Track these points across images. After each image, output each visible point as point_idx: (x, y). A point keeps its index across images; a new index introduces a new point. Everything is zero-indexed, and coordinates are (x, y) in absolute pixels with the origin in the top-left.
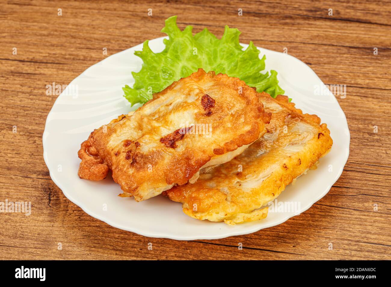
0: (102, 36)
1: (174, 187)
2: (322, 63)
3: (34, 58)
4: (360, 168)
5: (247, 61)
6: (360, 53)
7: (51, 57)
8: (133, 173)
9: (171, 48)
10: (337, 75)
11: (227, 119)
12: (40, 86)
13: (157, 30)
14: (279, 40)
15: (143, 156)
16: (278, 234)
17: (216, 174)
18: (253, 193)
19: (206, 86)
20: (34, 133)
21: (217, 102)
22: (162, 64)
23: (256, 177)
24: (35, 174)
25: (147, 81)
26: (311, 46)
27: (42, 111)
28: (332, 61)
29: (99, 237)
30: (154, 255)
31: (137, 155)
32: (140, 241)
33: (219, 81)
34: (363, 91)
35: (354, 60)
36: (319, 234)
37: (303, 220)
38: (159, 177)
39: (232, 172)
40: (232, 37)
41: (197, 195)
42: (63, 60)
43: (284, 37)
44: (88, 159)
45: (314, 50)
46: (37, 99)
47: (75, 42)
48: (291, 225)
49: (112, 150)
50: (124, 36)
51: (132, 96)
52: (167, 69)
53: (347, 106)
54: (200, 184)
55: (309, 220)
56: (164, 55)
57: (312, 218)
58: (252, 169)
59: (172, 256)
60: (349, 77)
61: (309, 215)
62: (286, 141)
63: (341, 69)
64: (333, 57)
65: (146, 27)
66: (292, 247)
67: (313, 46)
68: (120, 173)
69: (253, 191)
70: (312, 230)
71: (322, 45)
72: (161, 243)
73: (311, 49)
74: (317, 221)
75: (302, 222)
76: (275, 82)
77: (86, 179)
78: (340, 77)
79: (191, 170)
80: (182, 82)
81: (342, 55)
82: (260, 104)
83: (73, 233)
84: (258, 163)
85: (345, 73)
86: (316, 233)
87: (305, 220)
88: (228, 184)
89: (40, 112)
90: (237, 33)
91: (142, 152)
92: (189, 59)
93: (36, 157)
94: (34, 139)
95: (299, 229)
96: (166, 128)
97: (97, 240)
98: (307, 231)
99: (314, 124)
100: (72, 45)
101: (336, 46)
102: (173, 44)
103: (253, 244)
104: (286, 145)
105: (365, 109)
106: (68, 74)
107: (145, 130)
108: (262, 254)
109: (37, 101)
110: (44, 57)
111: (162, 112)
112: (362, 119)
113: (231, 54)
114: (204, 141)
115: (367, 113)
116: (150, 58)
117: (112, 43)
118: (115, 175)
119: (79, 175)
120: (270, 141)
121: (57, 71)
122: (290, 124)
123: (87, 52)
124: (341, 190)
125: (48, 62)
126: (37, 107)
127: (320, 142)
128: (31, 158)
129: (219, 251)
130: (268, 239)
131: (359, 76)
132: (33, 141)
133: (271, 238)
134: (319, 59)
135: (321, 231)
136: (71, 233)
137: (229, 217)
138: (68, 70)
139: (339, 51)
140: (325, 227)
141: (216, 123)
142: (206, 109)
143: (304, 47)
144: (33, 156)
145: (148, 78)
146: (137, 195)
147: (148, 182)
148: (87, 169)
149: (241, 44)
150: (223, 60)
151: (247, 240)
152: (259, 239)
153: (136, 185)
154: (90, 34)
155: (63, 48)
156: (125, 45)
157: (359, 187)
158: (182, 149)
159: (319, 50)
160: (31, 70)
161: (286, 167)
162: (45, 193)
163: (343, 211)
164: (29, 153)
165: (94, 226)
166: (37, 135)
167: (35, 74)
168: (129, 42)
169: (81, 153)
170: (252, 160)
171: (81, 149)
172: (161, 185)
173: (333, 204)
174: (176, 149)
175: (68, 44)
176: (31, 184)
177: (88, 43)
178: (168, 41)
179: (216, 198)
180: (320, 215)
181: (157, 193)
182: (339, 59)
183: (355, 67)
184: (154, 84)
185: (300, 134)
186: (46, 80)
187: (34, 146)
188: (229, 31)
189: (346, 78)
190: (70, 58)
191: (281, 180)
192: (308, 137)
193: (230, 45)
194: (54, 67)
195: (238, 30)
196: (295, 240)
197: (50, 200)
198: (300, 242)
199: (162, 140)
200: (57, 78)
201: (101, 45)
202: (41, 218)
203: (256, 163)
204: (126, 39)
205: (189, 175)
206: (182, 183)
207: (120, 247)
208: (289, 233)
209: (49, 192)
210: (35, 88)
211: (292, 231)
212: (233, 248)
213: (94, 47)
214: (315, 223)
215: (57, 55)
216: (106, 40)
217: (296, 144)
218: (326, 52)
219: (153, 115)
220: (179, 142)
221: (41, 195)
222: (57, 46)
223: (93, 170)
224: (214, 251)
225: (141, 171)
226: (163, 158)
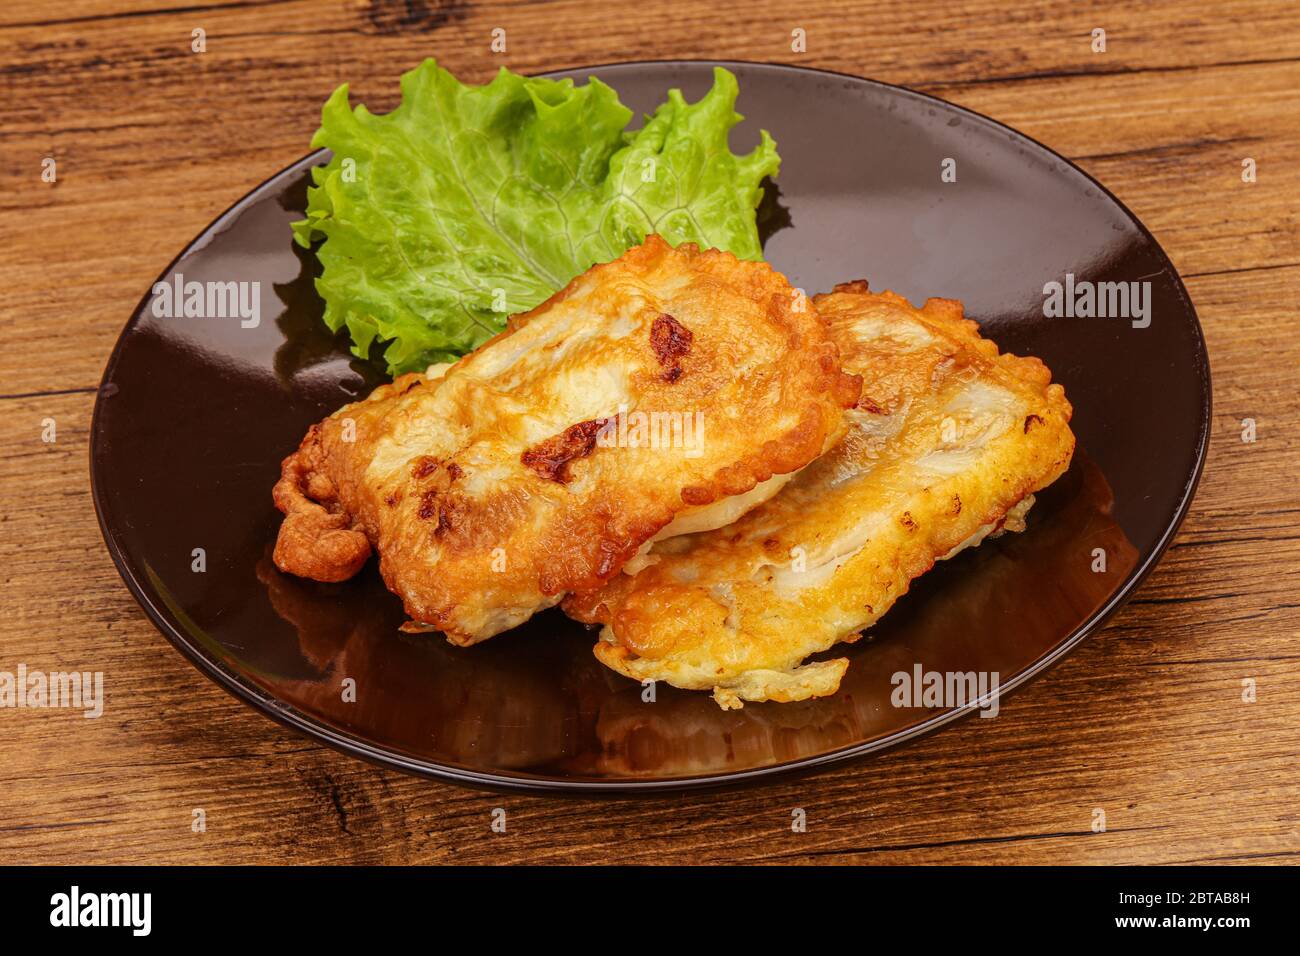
8: (439, 563)
11: (726, 392)
15: (470, 508)
19: (668, 287)
21: (697, 339)
31: (453, 506)
38: (519, 575)
49: (379, 488)
68: (401, 561)
79: (612, 553)
82: (829, 347)
91: (467, 496)
96: (541, 419)
107: (477, 426)
111: (531, 368)
114: (655, 463)
118: (387, 565)
141: (694, 405)
142: (663, 359)
147: (484, 589)
148: (304, 545)
153: (447, 599)
158: (588, 487)
172: (523, 597)
174: (568, 485)
181: (518, 620)
199: (528, 458)
205: (608, 566)
219: (505, 377)
225: (463, 558)
226: (531, 516)
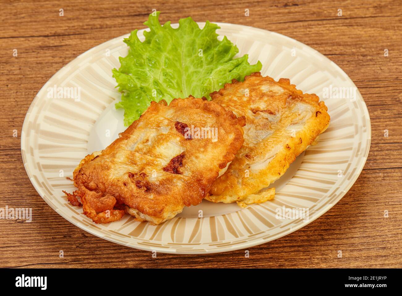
0: (110, 5)
2: (307, 3)
3: (56, 32)
7: (71, 29)
10: (322, 11)
12: (70, 56)
34: (348, 21)
42: (83, 31)
47: (88, 14)
50: (130, 3)
53: (338, 35)
60: (333, 11)
63: (324, 5)
78: (325, 12)
85: (328, 9)
100: (86, 17)
105: (353, 36)
110: (65, 30)
112: (353, 44)
115: (355, 39)
117: (121, 10)
121: (80, 41)
123: (101, 21)
125: (70, 34)
138: (90, 39)
154: (100, 5)
155: (79, 20)
160: (57, 42)
167: (61, 46)
175: (82, 17)
177: (100, 13)
183: (336, 2)
189: (331, 13)
190: (89, 28)
194: (76, 38)
201: (112, 13)
210: (65, 58)
213: (106, 16)
215: (76, 27)
216: (115, 9)
222: (73, 20)
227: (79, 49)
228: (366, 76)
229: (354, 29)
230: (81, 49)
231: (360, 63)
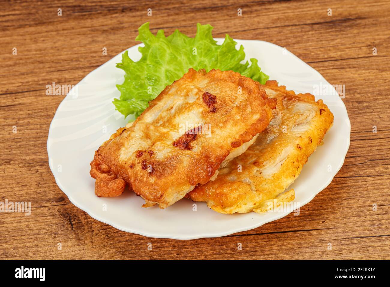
0: (68, 56)
1: (196, 188)
2: (291, 44)
3: (8, 89)
4: (359, 136)
5: (226, 54)
6: (324, 28)
7: (25, 86)
8: (155, 182)
9: (149, 54)
10: (309, 52)
11: (233, 112)
12: (24, 116)
13: (121, 41)
14: (243, 29)
15: (159, 163)
16: (305, 214)
17: (233, 167)
18: (274, 178)
19: (201, 84)
20: (33, 163)
21: (218, 98)
22: (145, 72)
23: (274, 163)
24: (48, 202)
25: (134, 91)
26: (275, 29)
27: (35, 140)
28: (300, 41)
29: (133, 251)
30: (192, 257)
31: (154, 164)
32: (174, 246)
33: (214, 77)
34: (338, 63)
35: (320, 35)
36: (342, 205)
37: (323, 195)
38: (182, 180)
39: (248, 163)
40: (205, 34)
41: (222, 191)
42: (38, 86)
43: (247, 25)
44: (102, 177)
45: (279, 32)
46: (25, 129)
47: (44, 67)
48: (314, 203)
49: (126, 163)
50: (91, 53)
51: (124, 108)
52: (151, 76)
54: (221, 180)
55: (329, 195)
56: (144, 62)
57: (331, 192)
58: (267, 155)
59: (210, 255)
60: (321, 52)
61: (328, 190)
62: (291, 123)
63: (310, 46)
64: (299, 36)
65: (109, 39)
66: (321, 223)
67: (277, 29)
68: (140, 184)
69: (274, 176)
70: (335, 203)
71: (286, 27)
72: (196, 244)
73: (275, 33)
74: (336, 193)
75: (322, 197)
76: (258, 69)
77: (106, 197)
78: (313, 54)
79: (212, 168)
80: (176, 84)
81: (307, 33)
82: (263, 91)
83: (106, 252)
84: (272, 149)
85: (316, 49)
86: (339, 205)
87: (325, 195)
88: (249, 175)
89: (33, 141)
90: (209, 28)
91: (157, 160)
92: (169, 63)
93: (44, 185)
94: (36, 169)
95: (322, 205)
96: (175, 131)
97: (131, 253)
98: (330, 205)
99: (312, 101)
100: (42, 70)
101: (299, 25)
102: (150, 51)
103: (284, 227)
104: (292, 127)
105: (346, 80)
106: (48, 99)
107: (153, 138)
108: (295, 235)
109: (26, 131)
110: (18, 86)
111: (165, 117)
113: (209, 50)
114: (218, 137)
115: (349, 83)
116: (132, 68)
117: (81, 61)
118: (136, 187)
119: (97, 194)
120: (276, 126)
121: (36, 98)
122: (289, 106)
123: (59, 75)
124: (349, 161)
125: (24, 91)
126: (28, 137)
127: (323, 118)
128: (39, 187)
129: (254, 241)
130: (296, 220)
131: (330, 50)
132: (35, 171)
133: (299, 218)
134: (287, 40)
135: (344, 202)
136: (104, 252)
137: (257, 206)
139: (303, 30)
140: (345, 198)
141: (224, 118)
142: (209, 106)
143: (269, 32)
144: (40, 186)
145: (134, 88)
146: (163, 202)
147: (172, 187)
148: (104, 186)
149: (215, 39)
150: (203, 57)
151: (276, 225)
152: (288, 222)
153: (160, 192)
154: (57, 56)
155: (34, 74)
156: (95, 61)
157: (365, 155)
158: (199, 149)
159: (284, 32)
160: (9, 101)
161: (300, 147)
162: (65, 219)
163: (358, 179)
164: (35, 183)
165: (124, 241)
166: (37, 164)
167: (14, 105)
168: (97, 57)
169: (93, 173)
170: (264, 147)
171: (92, 169)
172: (184, 187)
173: (346, 175)
174: (192, 150)
175: (38, 70)
176: (47, 212)
177: (57, 65)
178: (144, 48)
179: (241, 190)
180: (337, 188)
181: (181, 197)
182: (305, 37)
183: (324, 42)
184: (142, 92)
185: (302, 113)
186: (28, 109)
187: (39, 176)
188: (202, 28)
189: (319, 54)
190: (45, 83)
191: (298, 161)
192: (311, 115)
193: (205, 41)
194: (31, 95)
195: (210, 26)
196: (322, 216)
197: (72, 225)
198: (327, 216)
199: (175, 144)
200: (38, 106)
201: (71, 65)
202: (69, 244)
203: (269, 149)
204: (94, 55)
205: (211, 173)
206: (205, 182)
207: (156, 256)
208: (313, 210)
209: (68, 217)
210: (19, 119)
211: (316, 208)
212: (266, 235)
213: (65, 68)
214: (336, 196)
215: (31, 83)
216: (74, 60)
217: (301, 124)
218: (291, 33)
219: (157, 121)
220: (193, 142)
221: (61, 222)
222: (27, 74)
223: (112, 186)
224: (249, 241)
225: (163, 178)
226: (181, 161)
227: (34, 109)
228: (364, 126)
229: (346, 72)
230: (36, 108)
231: (356, 111)
